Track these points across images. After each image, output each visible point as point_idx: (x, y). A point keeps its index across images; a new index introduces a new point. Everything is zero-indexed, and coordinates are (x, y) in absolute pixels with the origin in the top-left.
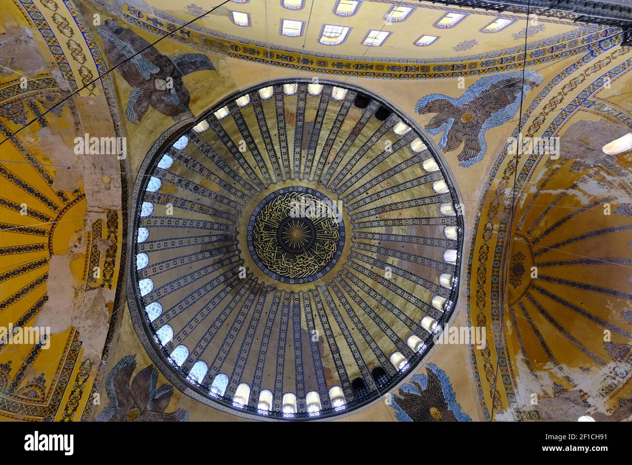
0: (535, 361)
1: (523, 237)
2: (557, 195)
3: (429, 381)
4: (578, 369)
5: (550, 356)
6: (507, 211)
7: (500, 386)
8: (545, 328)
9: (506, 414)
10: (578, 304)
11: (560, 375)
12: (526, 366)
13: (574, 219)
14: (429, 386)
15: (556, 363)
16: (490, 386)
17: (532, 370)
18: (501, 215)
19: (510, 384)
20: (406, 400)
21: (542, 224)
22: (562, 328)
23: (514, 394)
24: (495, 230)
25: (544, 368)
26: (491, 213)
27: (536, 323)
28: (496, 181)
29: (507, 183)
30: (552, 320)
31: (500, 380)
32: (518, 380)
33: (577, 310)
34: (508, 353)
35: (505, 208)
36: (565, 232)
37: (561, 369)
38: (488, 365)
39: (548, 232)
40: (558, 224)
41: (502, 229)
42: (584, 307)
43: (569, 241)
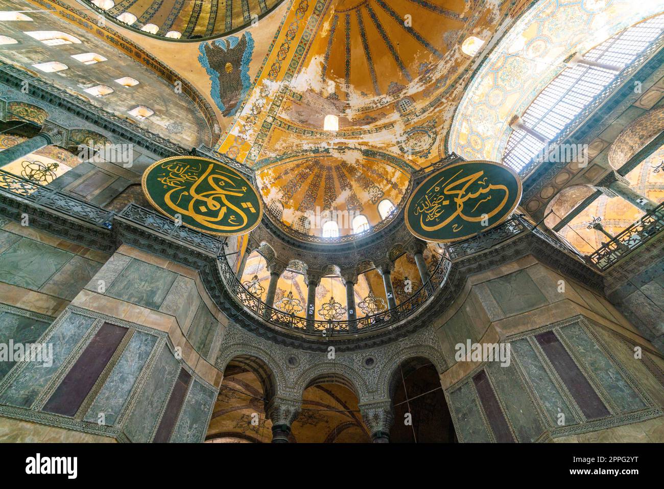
0: (332, 71)
3: (239, 44)
4: (359, 92)
5: (347, 75)
7: (285, 65)
8: (358, 51)
9: (274, 83)
10: (395, 43)
11: (344, 89)
12: (321, 69)
14: (237, 46)
15: (348, 82)
16: (277, 61)
17: (324, 75)
19: (295, 68)
20: (213, 50)
22: (370, 58)
23: (292, 76)
25: (336, 80)
27: (352, 42)
30: (366, 47)
31: (288, 61)
32: (303, 69)
33: (391, 48)
34: (309, 47)
37: (348, 87)
38: (286, 46)
42: (398, 48)
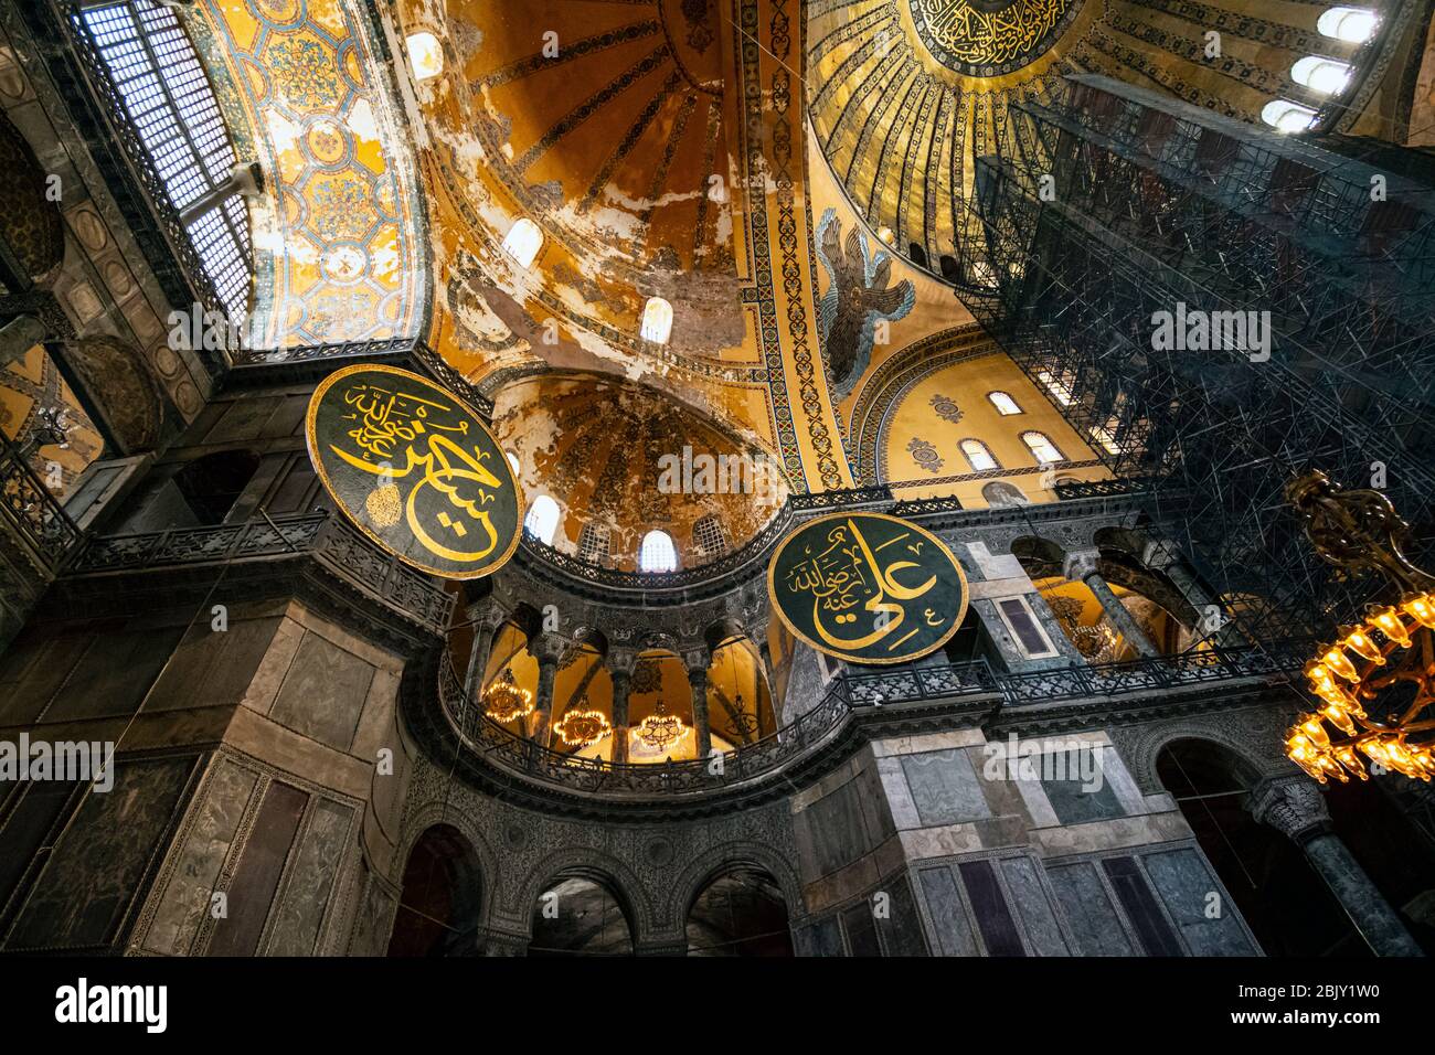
1: (701, 89)
2: (664, 191)
6: (756, 144)
13: (615, 148)
18: (763, 132)
21: (668, 125)
24: (767, 97)
26: (783, 133)
28: (799, 203)
29: (780, 203)
35: (760, 148)
36: (618, 115)
39: (652, 110)
40: (637, 130)
41: (754, 102)
43: (605, 96)
